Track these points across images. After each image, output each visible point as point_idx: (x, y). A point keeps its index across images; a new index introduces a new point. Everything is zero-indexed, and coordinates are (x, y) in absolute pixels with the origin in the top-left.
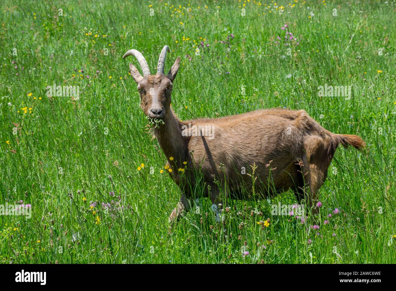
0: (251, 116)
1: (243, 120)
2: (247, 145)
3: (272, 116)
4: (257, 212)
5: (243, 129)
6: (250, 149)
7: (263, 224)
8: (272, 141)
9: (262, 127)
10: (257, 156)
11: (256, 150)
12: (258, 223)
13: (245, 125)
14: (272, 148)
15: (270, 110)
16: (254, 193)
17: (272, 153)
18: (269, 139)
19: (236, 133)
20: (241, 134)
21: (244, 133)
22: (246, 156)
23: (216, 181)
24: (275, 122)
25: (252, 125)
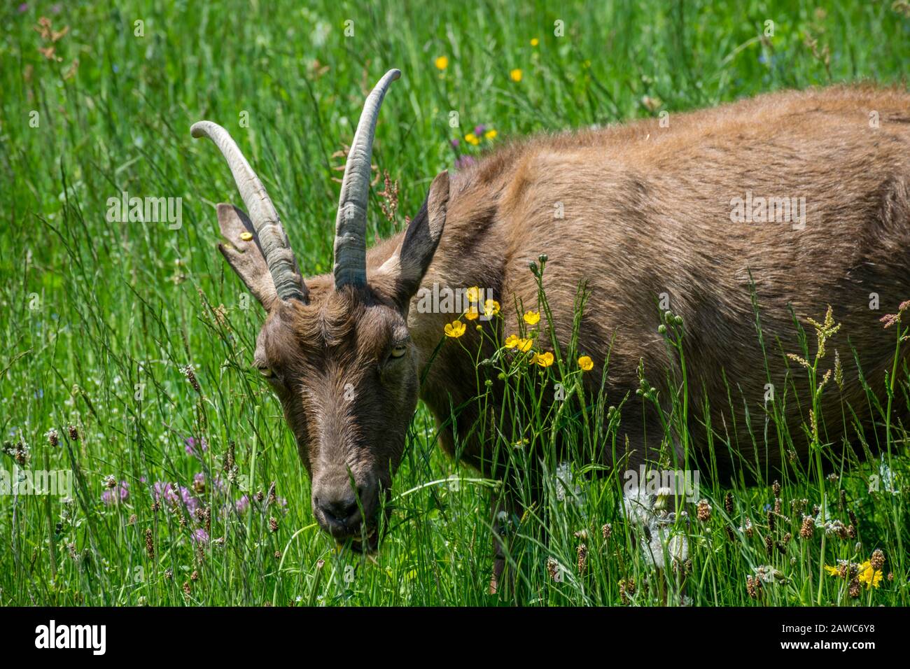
0: (742, 118)
1: (710, 136)
2: (736, 245)
3: (836, 121)
4: (826, 522)
5: (712, 173)
6: (747, 263)
7: (853, 574)
8: (840, 226)
9: (796, 169)
10: (779, 293)
11: (776, 266)
12: (833, 571)
13: (719, 155)
14: (844, 259)
15: (825, 95)
16: (816, 438)
17: (841, 280)
18: (828, 218)
19: (684, 192)
20: (706, 194)
21: (718, 191)
22: (729, 292)
23: (646, 389)
24: (853, 148)
25: (752, 156)
